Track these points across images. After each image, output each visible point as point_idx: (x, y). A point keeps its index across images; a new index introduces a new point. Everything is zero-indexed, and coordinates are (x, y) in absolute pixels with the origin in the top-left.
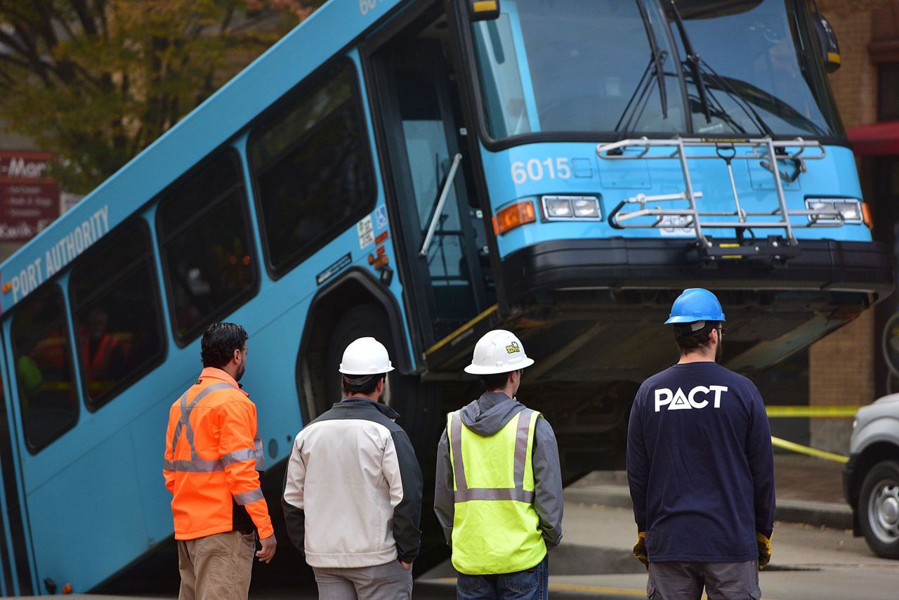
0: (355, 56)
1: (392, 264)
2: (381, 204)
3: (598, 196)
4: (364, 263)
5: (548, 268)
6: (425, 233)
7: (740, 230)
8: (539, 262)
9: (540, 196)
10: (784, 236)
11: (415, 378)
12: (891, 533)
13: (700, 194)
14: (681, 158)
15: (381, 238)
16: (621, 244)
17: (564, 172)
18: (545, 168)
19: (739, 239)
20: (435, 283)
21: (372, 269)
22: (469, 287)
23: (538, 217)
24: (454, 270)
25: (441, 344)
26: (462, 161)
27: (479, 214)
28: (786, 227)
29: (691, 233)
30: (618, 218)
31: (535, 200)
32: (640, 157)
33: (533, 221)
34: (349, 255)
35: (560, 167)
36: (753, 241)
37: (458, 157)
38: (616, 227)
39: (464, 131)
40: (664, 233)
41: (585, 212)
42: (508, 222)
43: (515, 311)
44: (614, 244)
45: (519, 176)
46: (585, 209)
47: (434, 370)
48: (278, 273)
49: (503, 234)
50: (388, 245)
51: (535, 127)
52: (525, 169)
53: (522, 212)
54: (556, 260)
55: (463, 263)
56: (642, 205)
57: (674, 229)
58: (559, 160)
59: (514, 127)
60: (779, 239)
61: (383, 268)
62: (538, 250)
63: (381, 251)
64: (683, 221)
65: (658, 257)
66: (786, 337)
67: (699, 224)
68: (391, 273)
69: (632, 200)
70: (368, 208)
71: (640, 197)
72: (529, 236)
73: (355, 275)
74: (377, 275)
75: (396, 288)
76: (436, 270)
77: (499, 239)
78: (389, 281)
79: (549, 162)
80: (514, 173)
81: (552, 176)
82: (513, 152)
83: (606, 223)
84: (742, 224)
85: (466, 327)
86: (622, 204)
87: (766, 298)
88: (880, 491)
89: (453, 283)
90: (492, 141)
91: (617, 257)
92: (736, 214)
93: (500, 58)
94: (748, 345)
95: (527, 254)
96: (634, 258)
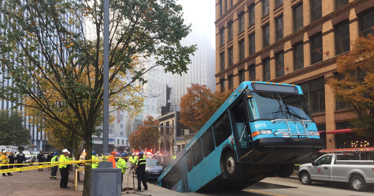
0: (228, 110)
1: (234, 144)
2: (233, 134)
3: (271, 130)
4: (230, 144)
5: (262, 143)
6: (240, 138)
7: (298, 136)
8: (261, 142)
9: (260, 130)
10: (307, 137)
11: (238, 163)
12: (305, 182)
13: (291, 129)
14: (287, 123)
15: (232, 139)
16: (276, 138)
17: (265, 126)
18: (261, 125)
19: (298, 137)
20: (242, 147)
21: (231, 145)
22: (248, 148)
23: (260, 134)
24: (246, 145)
25: (243, 157)
26: (246, 127)
27: (250, 135)
28: (307, 135)
29: (289, 137)
30: (275, 134)
31: (259, 131)
32: (279, 123)
33: (259, 134)
34: (228, 143)
35: (264, 125)
36: (301, 138)
37: (245, 126)
38: (275, 135)
39: (246, 122)
40: (284, 136)
41: (269, 133)
42: (255, 135)
43: (256, 151)
44: (275, 138)
45: (256, 126)
46: (269, 132)
47: (241, 162)
48: (217, 146)
49: (253, 137)
50: (234, 140)
51: (259, 118)
52: (257, 125)
53: (257, 133)
54: (263, 141)
55: (247, 144)
56: (279, 131)
57: (286, 136)
58: (264, 124)
59: (255, 118)
60: (306, 137)
61: (233, 144)
62: (260, 139)
63: (233, 142)
64: (288, 134)
65: (283, 141)
66: (304, 156)
67: (291, 134)
68: (234, 145)
69: (278, 130)
70: (230, 135)
71: (279, 130)
72: (258, 137)
73: (229, 146)
74: (232, 145)
75: (235, 148)
76: (243, 145)
77: (253, 138)
78: (234, 147)
79: (262, 124)
80: (255, 126)
81: (263, 126)
82: (255, 122)
83: (273, 134)
84: (299, 135)
85: (247, 154)
86: (276, 131)
87: (302, 149)
88: (304, 176)
89: (245, 147)
90: (251, 120)
91: (275, 141)
92: (297, 133)
93: (253, 108)
94: (297, 157)
95: (258, 140)
96: (279, 141)
